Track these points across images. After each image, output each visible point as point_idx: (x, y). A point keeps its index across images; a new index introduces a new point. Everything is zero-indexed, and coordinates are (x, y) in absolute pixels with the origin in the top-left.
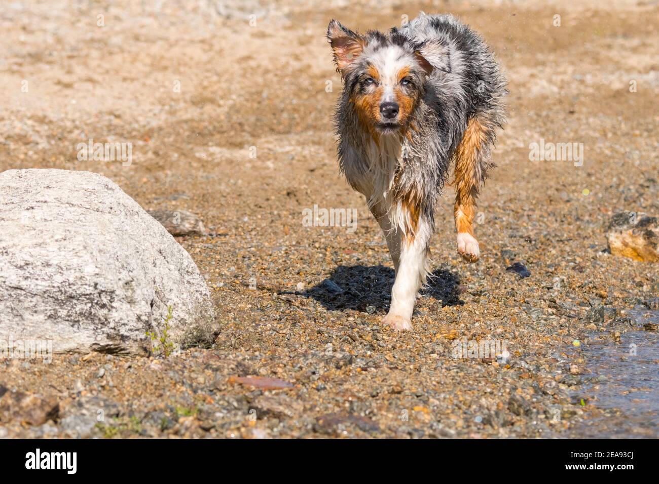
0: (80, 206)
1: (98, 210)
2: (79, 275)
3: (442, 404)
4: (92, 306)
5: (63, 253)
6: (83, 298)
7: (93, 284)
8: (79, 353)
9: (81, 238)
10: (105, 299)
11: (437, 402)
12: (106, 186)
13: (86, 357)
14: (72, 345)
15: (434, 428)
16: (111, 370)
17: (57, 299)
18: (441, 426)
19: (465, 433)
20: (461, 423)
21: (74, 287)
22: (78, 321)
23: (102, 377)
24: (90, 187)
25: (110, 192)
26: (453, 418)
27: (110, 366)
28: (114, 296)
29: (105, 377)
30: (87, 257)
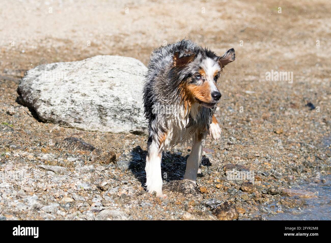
0: (127, 72)
1: (134, 74)
2: (125, 101)
3: (277, 162)
4: (131, 115)
5: (119, 92)
6: (127, 111)
7: (131, 105)
8: (124, 134)
9: (127, 86)
10: (136, 112)
11: (274, 161)
12: (138, 64)
13: (128, 136)
14: (122, 130)
15: (273, 172)
16: (137, 141)
17: (116, 111)
18: (276, 171)
19: (286, 175)
20: (284, 170)
21: (124, 106)
22: (125, 121)
23: (134, 144)
24: (132, 64)
25: (140, 66)
26: (281, 168)
27: (137, 140)
28: (140, 110)
29: (135, 144)
30: (129, 94)
